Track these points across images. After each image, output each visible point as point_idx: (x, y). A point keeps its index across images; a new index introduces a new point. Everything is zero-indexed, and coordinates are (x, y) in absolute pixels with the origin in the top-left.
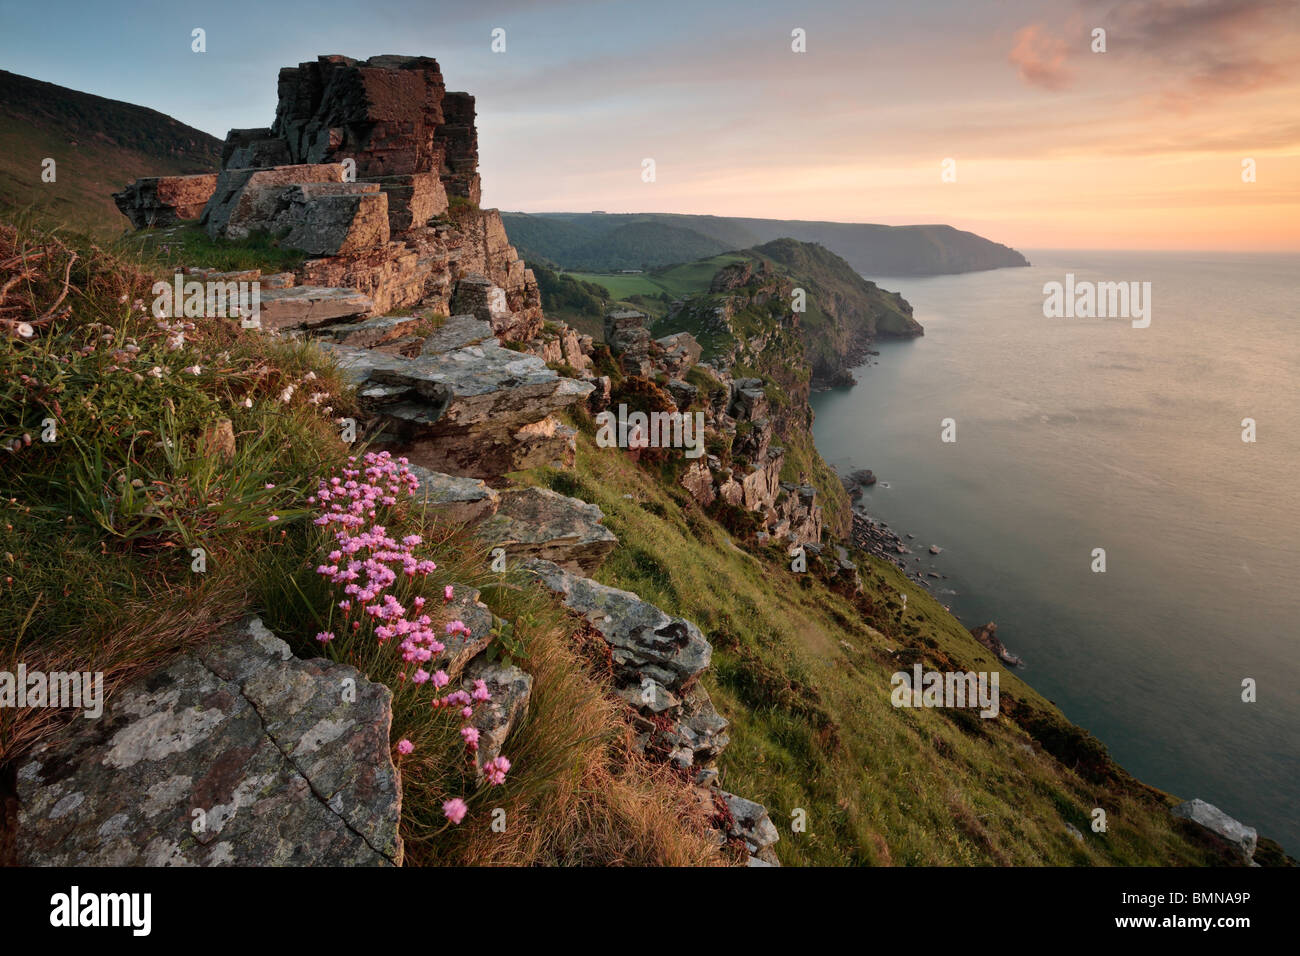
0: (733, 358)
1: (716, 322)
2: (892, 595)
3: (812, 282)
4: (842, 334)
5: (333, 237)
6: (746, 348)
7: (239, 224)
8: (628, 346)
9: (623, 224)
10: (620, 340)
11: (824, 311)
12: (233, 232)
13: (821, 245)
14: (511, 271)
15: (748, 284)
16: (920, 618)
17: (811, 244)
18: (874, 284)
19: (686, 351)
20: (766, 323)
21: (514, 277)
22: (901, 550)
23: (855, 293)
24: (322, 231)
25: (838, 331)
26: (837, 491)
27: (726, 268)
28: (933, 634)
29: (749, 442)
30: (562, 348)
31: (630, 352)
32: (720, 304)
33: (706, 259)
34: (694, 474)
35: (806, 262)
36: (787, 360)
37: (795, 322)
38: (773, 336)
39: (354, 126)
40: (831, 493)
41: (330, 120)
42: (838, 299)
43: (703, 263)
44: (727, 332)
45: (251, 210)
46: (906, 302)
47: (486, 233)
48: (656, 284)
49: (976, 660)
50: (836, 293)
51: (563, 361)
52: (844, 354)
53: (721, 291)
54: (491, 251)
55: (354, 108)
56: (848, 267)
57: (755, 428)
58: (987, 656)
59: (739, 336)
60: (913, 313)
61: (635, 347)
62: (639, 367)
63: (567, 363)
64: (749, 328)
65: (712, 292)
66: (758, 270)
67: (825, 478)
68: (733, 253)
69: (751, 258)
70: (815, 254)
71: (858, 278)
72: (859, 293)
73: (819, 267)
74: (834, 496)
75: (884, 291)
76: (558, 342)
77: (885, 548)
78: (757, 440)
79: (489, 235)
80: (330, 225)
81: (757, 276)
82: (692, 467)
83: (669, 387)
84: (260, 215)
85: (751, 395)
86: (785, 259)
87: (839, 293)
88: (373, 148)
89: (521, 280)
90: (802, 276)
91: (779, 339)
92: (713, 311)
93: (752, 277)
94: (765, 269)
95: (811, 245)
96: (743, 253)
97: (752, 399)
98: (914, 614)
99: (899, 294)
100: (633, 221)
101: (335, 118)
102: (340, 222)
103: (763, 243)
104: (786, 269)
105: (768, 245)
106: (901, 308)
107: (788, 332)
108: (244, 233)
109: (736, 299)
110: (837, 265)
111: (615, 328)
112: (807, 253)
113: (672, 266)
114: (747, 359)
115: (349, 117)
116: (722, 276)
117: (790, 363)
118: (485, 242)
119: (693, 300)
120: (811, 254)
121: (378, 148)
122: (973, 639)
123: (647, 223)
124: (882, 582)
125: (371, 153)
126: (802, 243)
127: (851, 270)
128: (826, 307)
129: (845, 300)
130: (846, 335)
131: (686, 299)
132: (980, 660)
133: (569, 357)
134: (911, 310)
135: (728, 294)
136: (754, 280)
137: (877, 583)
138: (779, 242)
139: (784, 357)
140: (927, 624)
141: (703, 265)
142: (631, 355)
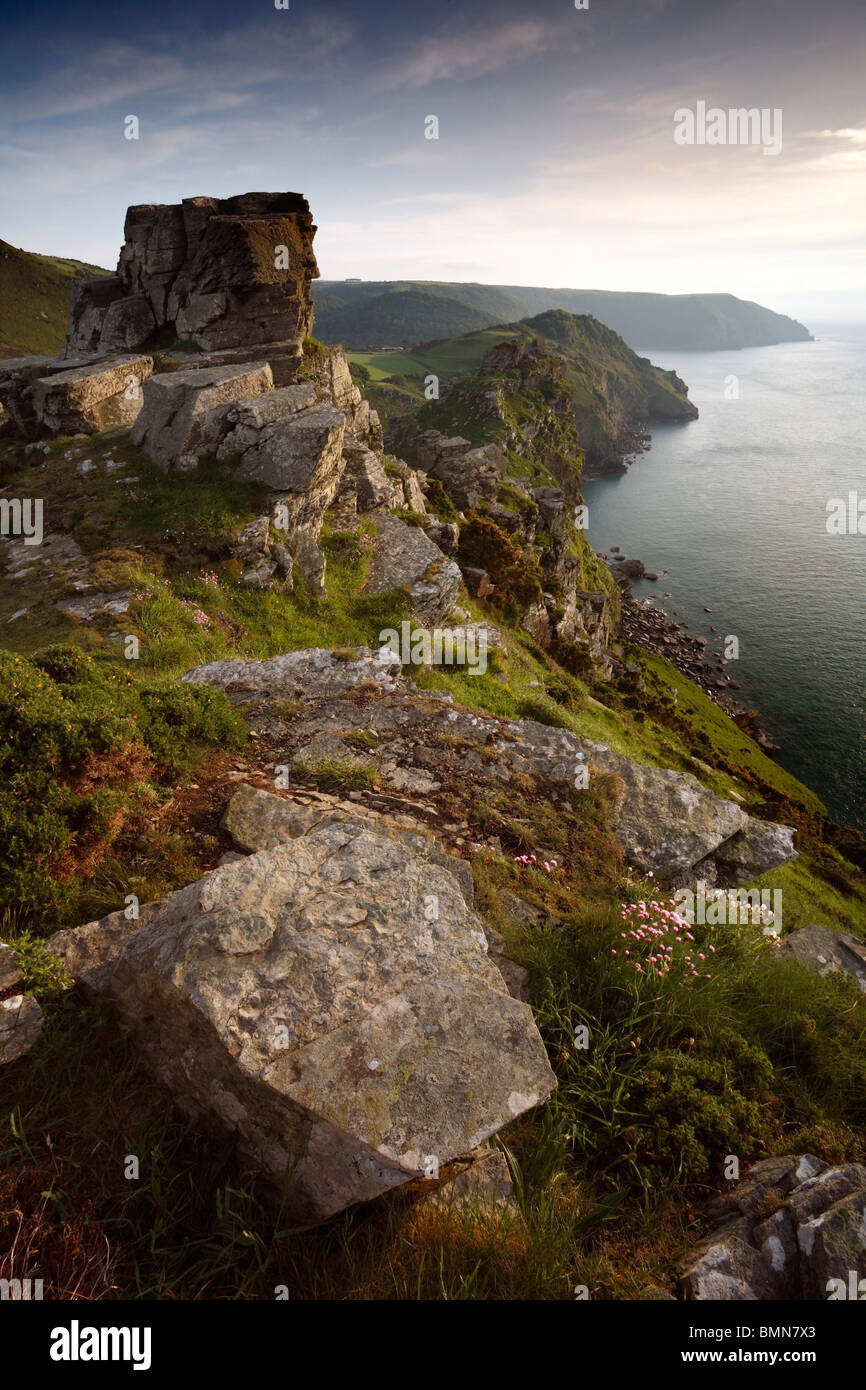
0: (505, 446)
1: (487, 408)
2: (664, 689)
3: (584, 359)
4: (614, 416)
5: (300, 471)
6: (519, 436)
7: (190, 453)
8: (455, 476)
9: (380, 294)
10: (446, 470)
11: (595, 392)
12: (184, 463)
13: (594, 317)
14: (357, 413)
15: (520, 366)
16: (690, 712)
17: (584, 316)
18: (648, 361)
19: (494, 466)
20: (538, 408)
21: (359, 420)
22: (667, 640)
23: (628, 372)
24: (286, 464)
25: (610, 414)
26: (606, 582)
27: (497, 348)
28: (703, 727)
29: (549, 554)
30: (404, 492)
31: (458, 482)
32: (491, 387)
33: (472, 334)
34: (534, 615)
35: (578, 337)
36: (560, 448)
37: (568, 406)
38: (546, 422)
39: (236, 290)
40: (601, 584)
41: (207, 281)
42: (610, 377)
43: (469, 339)
44: (499, 419)
45: (200, 436)
46: (681, 382)
47: (332, 374)
48: (420, 363)
49: (741, 750)
50: (608, 372)
51: (406, 506)
52: (615, 438)
53: (492, 373)
54: (337, 394)
55: (236, 269)
56: (622, 343)
57: (555, 540)
58: (750, 745)
59: (512, 423)
60: (689, 393)
61: (462, 477)
62: (467, 498)
63: (410, 508)
64: (520, 413)
65: (482, 373)
66: (531, 349)
67: (595, 570)
68: (501, 327)
69: (520, 333)
70: (589, 328)
71: (632, 355)
72: (632, 371)
73: (591, 343)
74: (604, 588)
75: (658, 369)
76: (401, 486)
77: (651, 639)
78: (557, 552)
79: (335, 377)
80: (295, 457)
81: (531, 357)
82: (531, 608)
83: (491, 515)
84: (208, 439)
85: (551, 505)
86: (556, 334)
87: (612, 371)
88: (256, 314)
89: (366, 424)
90: (574, 354)
91: (552, 425)
92: (484, 395)
93: (525, 357)
94: (539, 349)
95: (582, 318)
96: (511, 327)
97: (553, 509)
98: (684, 706)
99: (674, 372)
100: (391, 291)
101: (211, 280)
102: (307, 455)
103: (531, 315)
104: (556, 345)
105: (538, 318)
106: (677, 388)
107: (561, 417)
108: (193, 461)
109: (507, 383)
110: (610, 339)
111: (440, 456)
112: (579, 326)
113: (435, 343)
114: (519, 447)
115: (230, 279)
116: (492, 357)
117: (562, 451)
118: (332, 385)
119: (463, 383)
120: (583, 327)
121: (262, 314)
122: (737, 729)
123: (406, 293)
124: (655, 677)
125: (253, 320)
126: (574, 315)
127: (625, 345)
128: (598, 388)
129: (618, 378)
130: (617, 417)
131: (455, 382)
132: (746, 750)
133: (412, 501)
134: (686, 390)
135: (499, 376)
136: (526, 361)
137: (651, 678)
138: (550, 315)
139: (557, 444)
140: (696, 717)
141: (467, 341)
142: (457, 486)
